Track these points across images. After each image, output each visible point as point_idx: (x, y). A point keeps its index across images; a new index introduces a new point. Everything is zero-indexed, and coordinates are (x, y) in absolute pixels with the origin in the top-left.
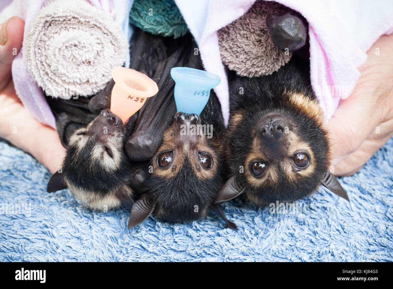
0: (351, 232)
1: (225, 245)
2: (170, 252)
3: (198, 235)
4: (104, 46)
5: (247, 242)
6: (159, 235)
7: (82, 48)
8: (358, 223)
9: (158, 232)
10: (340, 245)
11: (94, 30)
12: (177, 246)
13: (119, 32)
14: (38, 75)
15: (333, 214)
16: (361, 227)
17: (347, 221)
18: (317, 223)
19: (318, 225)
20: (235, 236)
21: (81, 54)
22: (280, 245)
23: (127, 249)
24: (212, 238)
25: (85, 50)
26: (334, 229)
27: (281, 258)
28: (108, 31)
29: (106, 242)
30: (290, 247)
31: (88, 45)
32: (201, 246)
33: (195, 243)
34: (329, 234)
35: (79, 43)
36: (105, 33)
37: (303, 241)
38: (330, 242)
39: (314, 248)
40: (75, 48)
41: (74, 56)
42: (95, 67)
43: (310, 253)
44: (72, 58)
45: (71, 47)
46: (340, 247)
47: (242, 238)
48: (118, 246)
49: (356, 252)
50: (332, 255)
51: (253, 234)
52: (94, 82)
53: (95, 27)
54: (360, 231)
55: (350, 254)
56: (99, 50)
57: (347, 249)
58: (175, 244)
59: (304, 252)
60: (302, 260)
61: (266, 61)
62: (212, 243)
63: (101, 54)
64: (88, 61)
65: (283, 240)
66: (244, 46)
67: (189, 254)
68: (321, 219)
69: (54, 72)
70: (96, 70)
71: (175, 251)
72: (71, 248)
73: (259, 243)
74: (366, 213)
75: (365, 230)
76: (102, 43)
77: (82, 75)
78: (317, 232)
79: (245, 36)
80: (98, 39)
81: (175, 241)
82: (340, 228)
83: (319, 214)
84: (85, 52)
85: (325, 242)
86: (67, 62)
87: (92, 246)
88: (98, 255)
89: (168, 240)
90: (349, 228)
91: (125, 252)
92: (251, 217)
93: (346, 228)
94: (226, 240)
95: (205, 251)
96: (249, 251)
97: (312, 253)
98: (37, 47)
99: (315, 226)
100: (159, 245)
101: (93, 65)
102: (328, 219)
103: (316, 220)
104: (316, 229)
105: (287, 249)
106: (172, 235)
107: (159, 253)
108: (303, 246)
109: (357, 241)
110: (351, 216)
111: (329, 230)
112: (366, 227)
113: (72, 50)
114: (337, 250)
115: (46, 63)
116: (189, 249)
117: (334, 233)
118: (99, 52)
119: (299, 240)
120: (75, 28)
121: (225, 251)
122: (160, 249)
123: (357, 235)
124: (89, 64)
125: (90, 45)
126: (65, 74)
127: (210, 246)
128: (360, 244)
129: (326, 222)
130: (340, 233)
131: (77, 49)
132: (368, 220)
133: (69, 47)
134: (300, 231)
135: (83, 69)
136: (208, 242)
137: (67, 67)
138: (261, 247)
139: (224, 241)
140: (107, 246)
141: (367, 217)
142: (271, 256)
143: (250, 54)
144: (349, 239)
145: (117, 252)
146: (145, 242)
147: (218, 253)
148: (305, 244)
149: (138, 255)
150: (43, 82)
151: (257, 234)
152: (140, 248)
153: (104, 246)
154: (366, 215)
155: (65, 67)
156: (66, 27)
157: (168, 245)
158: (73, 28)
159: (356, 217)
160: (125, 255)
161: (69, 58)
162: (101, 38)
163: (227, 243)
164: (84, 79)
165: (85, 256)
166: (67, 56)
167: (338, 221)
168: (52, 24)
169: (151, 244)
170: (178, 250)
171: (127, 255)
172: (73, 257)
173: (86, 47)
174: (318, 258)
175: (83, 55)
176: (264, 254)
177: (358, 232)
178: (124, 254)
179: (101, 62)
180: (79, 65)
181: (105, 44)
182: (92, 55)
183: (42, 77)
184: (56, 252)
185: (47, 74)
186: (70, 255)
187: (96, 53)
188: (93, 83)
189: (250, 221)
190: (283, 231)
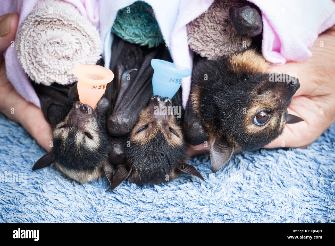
0: (290, 185)
1: (185, 197)
2: (140, 203)
3: (163, 189)
4: (82, 45)
5: (203, 194)
6: (130, 189)
7: (63, 46)
8: (295, 178)
9: (129, 187)
10: (280, 196)
11: (74, 32)
12: (146, 198)
13: (96, 35)
14: (25, 64)
15: (274, 170)
16: (297, 182)
17: (285, 176)
18: (261, 178)
19: (262, 180)
20: (193, 189)
21: (62, 51)
22: (231, 197)
23: (104, 201)
24: (174, 191)
25: (65, 47)
26: (275, 183)
27: (231, 208)
28: (87, 33)
29: (87, 196)
30: (239, 199)
31: (69, 43)
32: (165, 198)
33: (160, 196)
34: (271, 188)
35: (61, 41)
36: (84, 35)
37: (249, 194)
38: (271, 194)
39: (258, 199)
40: (58, 45)
41: (56, 52)
42: (73, 62)
43: (255, 203)
44: (54, 52)
45: (55, 44)
46: (280, 199)
47: (199, 191)
48: (96, 199)
49: (293, 202)
50: (273, 205)
51: (208, 188)
52: (71, 74)
53: (76, 30)
54: (297, 185)
55: (288, 204)
56: (77, 48)
57: (286, 200)
58: (144, 197)
59: (250, 203)
60: (249, 209)
61: (232, 46)
62: (175, 196)
63: (79, 52)
64: (67, 57)
65: (233, 192)
66: (212, 36)
67: (155, 205)
68: (264, 174)
69: (39, 63)
70: (73, 64)
71: (144, 202)
72: (58, 201)
73: (213, 195)
74: (302, 169)
75: (301, 184)
76: (80, 43)
77: (61, 67)
78: (261, 186)
79: (213, 27)
80: (77, 39)
81: (143, 194)
82: (280, 183)
83: (263, 171)
84: (66, 49)
85: (268, 194)
86: (50, 56)
87: (75, 199)
88: (80, 206)
89: (138, 193)
90: (287, 182)
91: (102, 203)
92: (207, 174)
93: (285, 182)
94: (186, 193)
95: (169, 202)
96: (205, 202)
97: (257, 204)
98: (26, 41)
99: (259, 181)
100: (131, 197)
101: (72, 60)
102: (270, 175)
103: (260, 176)
104: (260, 183)
105: (236, 200)
106: (141, 189)
107: (131, 204)
108: (250, 197)
109: (294, 193)
110: (289, 172)
111: (271, 184)
112: (301, 181)
113: (55, 47)
114: (278, 200)
115: (33, 55)
116: (155, 201)
117: (275, 187)
118: (78, 50)
119: (246, 192)
120: (59, 29)
121: (185, 202)
122: (131, 201)
123: (295, 188)
124: (68, 59)
125: (70, 43)
126: (47, 66)
127: (173, 198)
128: (297, 196)
129: (268, 177)
130: (280, 187)
131: (59, 46)
132: (303, 175)
133: (53, 43)
134: (247, 186)
135: (63, 62)
136: (171, 194)
137: (50, 59)
138: (215, 198)
139: (184, 194)
140: (87, 199)
141: (302, 172)
142: (223, 206)
143: (218, 42)
144: (287, 191)
145: (96, 203)
146: (119, 195)
147: (179, 204)
148: (251, 196)
149: (113, 206)
150: (29, 69)
151: (211, 188)
152: (115, 200)
153: (85, 199)
154: (302, 171)
155: (48, 60)
156: (52, 27)
157: (138, 197)
158: (57, 28)
159: (294, 173)
160: (103, 206)
161: (52, 53)
162: (80, 39)
163: (187, 195)
164: (62, 71)
165: (69, 207)
166: (50, 51)
167: (278, 177)
168: (40, 23)
169: (124, 196)
170: (146, 201)
171: (104, 206)
172: (60, 208)
173: (67, 45)
174: (262, 207)
175: (63, 51)
176: (217, 204)
177: (295, 186)
178: (101, 205)
179: (78, 58)
180: (59, 59)
181: (83, 44)
182: (71, 52)
183: (29, 65)
184: (45, 204)
185: (33, 63)
186: (57, 206)
187: (75, 51)
188: (69, 75)
189: (206, 177)
190: (233, 185)
